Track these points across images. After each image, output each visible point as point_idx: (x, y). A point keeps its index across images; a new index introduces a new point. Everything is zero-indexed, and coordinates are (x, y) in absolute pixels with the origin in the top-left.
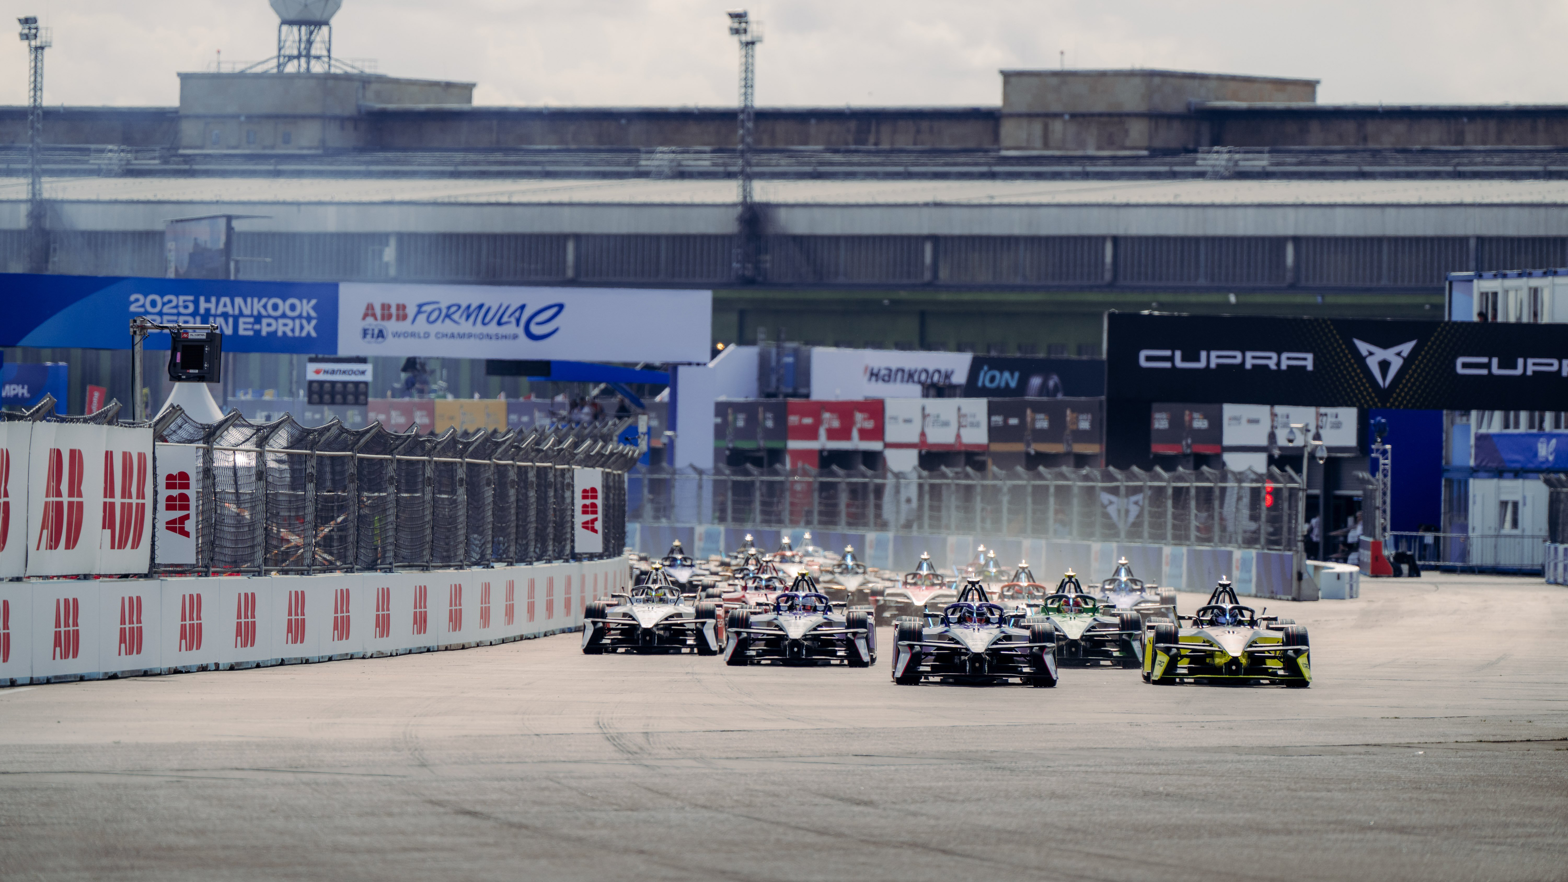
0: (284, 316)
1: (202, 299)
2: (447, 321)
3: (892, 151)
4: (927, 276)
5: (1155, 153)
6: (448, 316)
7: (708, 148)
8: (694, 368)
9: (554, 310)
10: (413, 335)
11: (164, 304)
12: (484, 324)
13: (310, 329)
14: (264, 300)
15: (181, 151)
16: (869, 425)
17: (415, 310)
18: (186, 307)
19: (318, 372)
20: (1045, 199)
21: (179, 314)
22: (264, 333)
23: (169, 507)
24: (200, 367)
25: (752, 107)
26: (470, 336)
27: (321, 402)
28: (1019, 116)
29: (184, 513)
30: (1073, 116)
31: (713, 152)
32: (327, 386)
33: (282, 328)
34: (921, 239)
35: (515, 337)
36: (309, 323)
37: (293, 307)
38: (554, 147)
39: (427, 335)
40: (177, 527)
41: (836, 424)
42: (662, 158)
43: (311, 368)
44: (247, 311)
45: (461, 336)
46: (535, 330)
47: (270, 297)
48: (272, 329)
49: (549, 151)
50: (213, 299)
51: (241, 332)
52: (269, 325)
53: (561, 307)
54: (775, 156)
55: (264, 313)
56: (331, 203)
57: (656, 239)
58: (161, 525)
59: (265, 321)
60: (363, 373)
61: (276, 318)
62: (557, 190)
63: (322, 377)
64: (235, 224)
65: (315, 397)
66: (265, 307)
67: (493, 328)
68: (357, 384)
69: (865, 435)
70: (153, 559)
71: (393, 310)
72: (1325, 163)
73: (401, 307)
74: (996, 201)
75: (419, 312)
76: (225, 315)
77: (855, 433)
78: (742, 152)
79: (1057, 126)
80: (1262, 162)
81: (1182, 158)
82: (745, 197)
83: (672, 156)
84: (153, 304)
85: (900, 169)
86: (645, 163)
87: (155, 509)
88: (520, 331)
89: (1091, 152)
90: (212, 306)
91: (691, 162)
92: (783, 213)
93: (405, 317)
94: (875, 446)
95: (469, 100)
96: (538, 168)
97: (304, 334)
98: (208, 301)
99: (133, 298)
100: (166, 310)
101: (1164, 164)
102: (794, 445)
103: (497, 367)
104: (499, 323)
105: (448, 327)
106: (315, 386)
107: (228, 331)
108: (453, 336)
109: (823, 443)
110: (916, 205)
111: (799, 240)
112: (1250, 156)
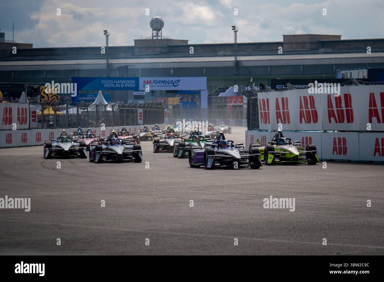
0: (129, 83)
1: (114, 81)
2: (159, 84)
3: (264, 50)
4: (269, 73)
5: (311, 49)
6: (159, 83)
7: (230, 51)
8: (204, 91)
9: (178, 81)
10: (153, 86)
11: (107, 82)
12: (165, 84)
13: (134, 86)
14: (125, 81)
15: (135, 54)
16: (241, 100)
17: (153, 81)
18: (111, 82)
19: (135, 93)
20: (290, 58)
21: (110, 84)
22: (126, 86)
23: (33, 117)
24: (36, 93)
25: (237, 43)
26: (163, 86)
27: (136, 99)
28: (287, 43)
29: (35, 118)
30: (296, 43)
31: (231, 51)
32: (137, 96)
33: (129, 86)
34: (268, 66)
35: (171, 86)
36: (134, 84)
37: (131, 82)
38: (203, 51)
39: (155, 86)
40: (34, 120)
41: (235, 100)
42: (222, 53)
43: (134, 93)
44: (123, 83)
45: (161, 86)
46: (175, 85)
47: (127, 80)
48: (127, 86)
49: (202, 52)
50: (116, 81)
51: (122, 86)
52: (127, 85)
53: (179, 80)
54: (242, 52)
55: (126, 83)
56: (161, 63)
57: (220, 68)
58: (31, 120)
59: (126, 85)
60: (144, 93)
61: (128, 84)
62: (202, 59)
63: (136, 94)
64: (128, 67)
65: (135, 98)
66: (126, 82)
67: (167, 84)
68: (143, 95)
69: (240, 102)
70: (29, 126)
71: (149, 82)
72: (342, 50)
73: (150, 81)
74: (281, 59)
75: (154, 82)
76: (119, 84)
77: (238, 102)
78: (235, 51)
79: (293, 45)
80: (330, 51)
81: (316, 50)
82: (236, 59)
83: (223, 52)
84: (106, 82)
85: (265, 54)
86: (218, 54)
87: (30, 118)
88: (172, 85)
89: (300, 50)
90: (116, 82)
91: (226, 53)
92: (243, 62)
93: (151, 83)
94: (242, 104)
95: (187, 43)
96: (199, 55)
97: (133, 86)
98: (115, 81)
99: (102, 81)
100: (108, 83)
101: (312, 51)
102: (228, 104)
103: (168, 92)
104: (168, 84)
105: (159, 85)
106: (135, 96)
107: (119, 86)
108: (160, 86)
109: (233, 104)
110: (267, 60)
111: (246, 67)
112: (328, 50)
